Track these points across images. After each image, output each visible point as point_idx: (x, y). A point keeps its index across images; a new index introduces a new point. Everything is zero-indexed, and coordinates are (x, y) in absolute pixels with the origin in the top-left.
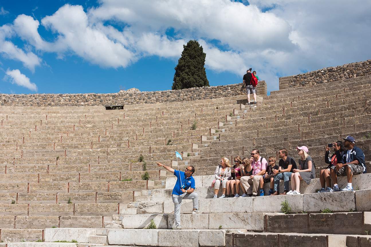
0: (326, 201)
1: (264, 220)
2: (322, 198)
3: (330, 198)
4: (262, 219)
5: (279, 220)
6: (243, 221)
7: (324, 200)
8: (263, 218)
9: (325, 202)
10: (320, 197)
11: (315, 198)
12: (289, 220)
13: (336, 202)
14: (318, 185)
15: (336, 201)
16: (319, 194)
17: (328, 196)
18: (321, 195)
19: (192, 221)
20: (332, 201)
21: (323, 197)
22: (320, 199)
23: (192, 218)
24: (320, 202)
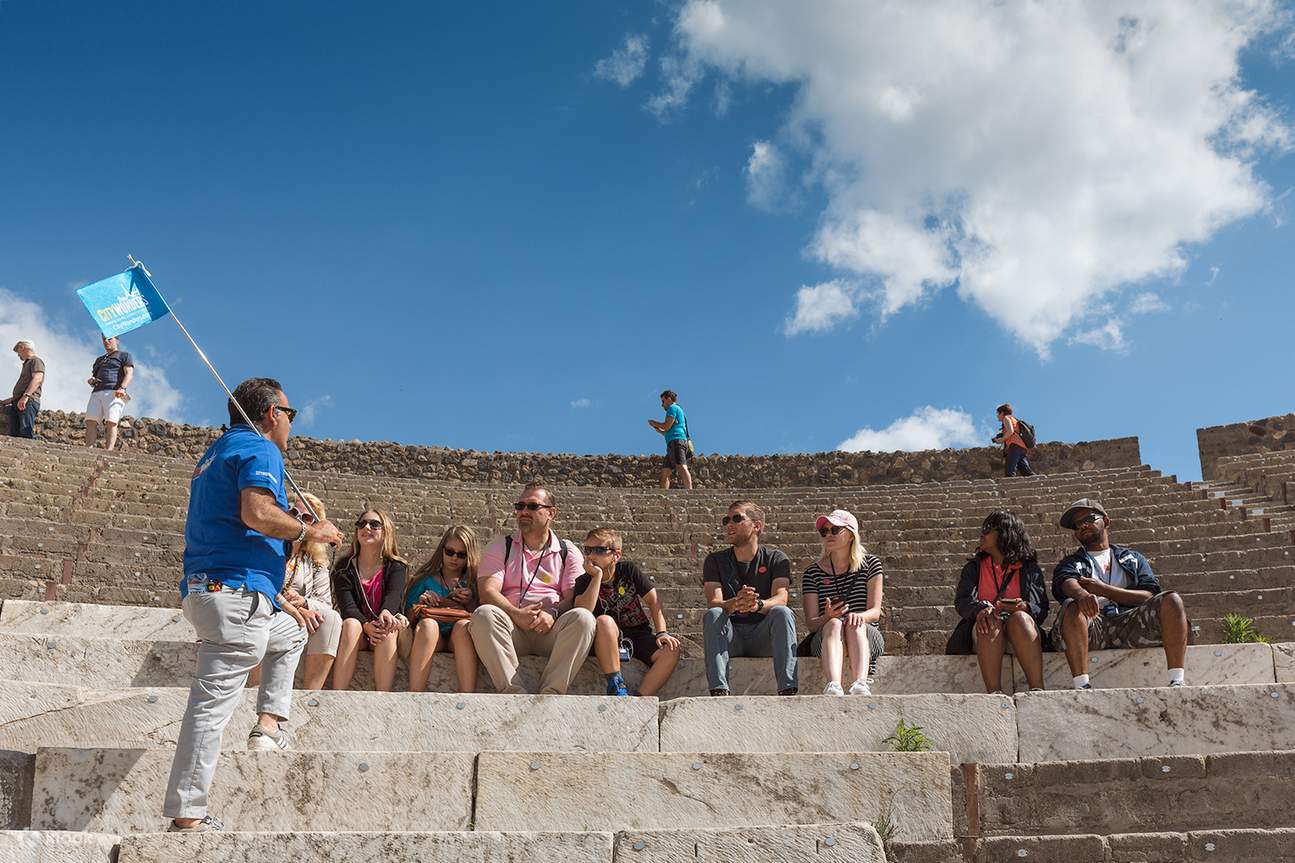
0: (1170, 723)
1: (953, 792)
2: (1145, 711)
3: (1197, 711)
4: (941, 788)
5: (1086, 789)
6: (779, 798)
7: (1158, 720)
8: (948, 781)
9: (1170, 729)
10: (1133, 708)
11: (1095, 712)
12: (1166, 786)
13: (1243, 730)
14: (928, 684)
15: (1239, 723)
16: (1123, 695)
17: (1184, 702)
18: (1140, 700)
19: (307, 797)
20: (1216, 724)
21: (1153, 709)
22: (1134, 718)
23: (308, 783)
24: (1133, 729)
